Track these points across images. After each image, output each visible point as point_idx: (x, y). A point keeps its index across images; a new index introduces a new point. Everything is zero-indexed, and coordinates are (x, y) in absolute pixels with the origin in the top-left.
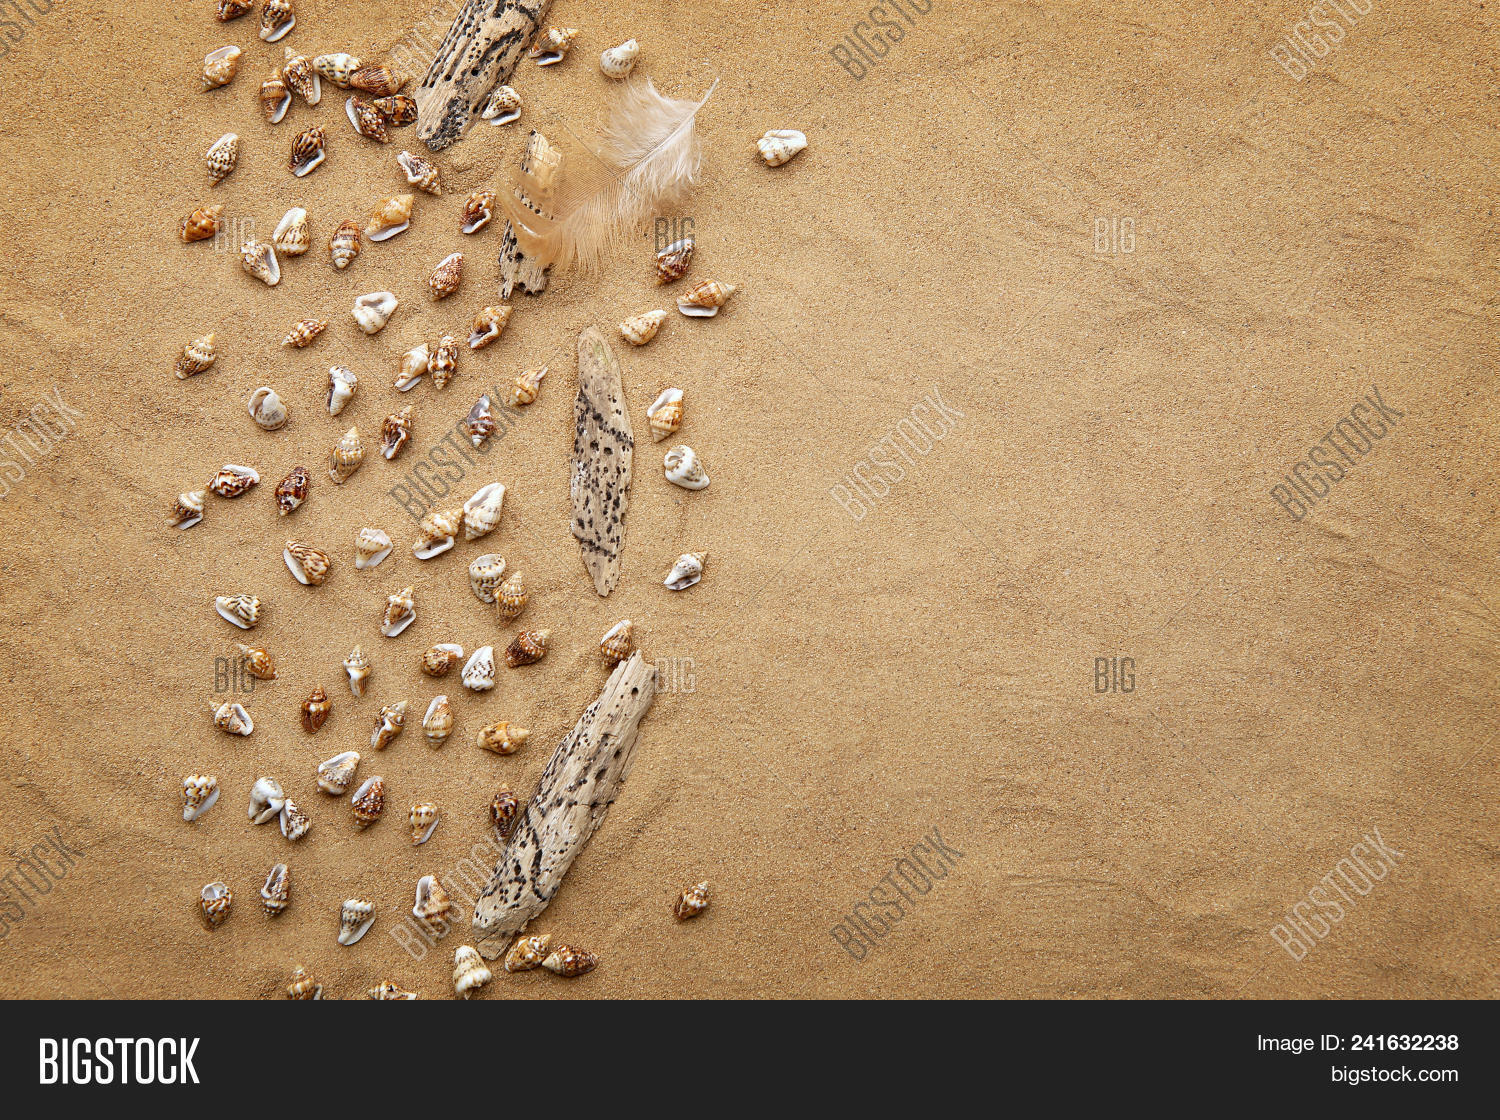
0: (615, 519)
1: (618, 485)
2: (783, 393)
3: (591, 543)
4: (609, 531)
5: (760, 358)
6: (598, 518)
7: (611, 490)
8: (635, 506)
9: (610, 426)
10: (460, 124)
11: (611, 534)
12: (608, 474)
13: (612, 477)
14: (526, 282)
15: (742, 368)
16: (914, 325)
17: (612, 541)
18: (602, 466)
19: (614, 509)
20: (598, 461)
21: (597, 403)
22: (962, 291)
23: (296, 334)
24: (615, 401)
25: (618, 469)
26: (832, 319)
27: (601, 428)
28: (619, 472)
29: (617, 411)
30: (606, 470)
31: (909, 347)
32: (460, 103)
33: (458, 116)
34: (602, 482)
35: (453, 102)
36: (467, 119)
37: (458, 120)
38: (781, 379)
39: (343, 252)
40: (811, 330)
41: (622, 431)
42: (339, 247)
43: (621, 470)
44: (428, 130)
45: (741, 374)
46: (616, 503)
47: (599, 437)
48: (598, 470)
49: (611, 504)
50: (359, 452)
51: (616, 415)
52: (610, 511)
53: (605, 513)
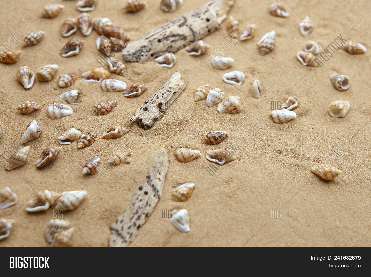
0: (135, 224)
1: (144, 210)
2: (242, 205)
3: (117, 231)
4: (129, 228)
5: (238, 187)
6: (126, 220)
7: (139, 210)
8: (147, 225)
9: (152, 183)
10: (142, 55)
11: (129, 230)
12: (141, 203)
13: (143, 205)
14: (143, 119)
15: (227, 189)
16: (318, 201)
17: (128, 233)
18: (140, 198)
19: (136, 219)
20: (139, 195)
21: (151, 171)
22: (348, 196)
23: (24, 105)
24: (160, 174)
25: (147, 203)
26: (279, 185)
27: (148, 182)
28: (147, 204)
29: (159, 179)
30: (141, 200)
31: (312, 210)
32: (147, 48)
33: (144, 52)
34: (137, 205)
35: (145, 47)
36: (146, 56)
37: (143, 53)
38: (244, 199)
39: (64, 79)
40: (267, 185)
41: (157, 188)
42: (64, 77)
43: (149, 205)
44: (128, 52)
45: (226, 191)
46: (139, 218)
47: (145, 185)
48: (137, 199)
49: (136, 216)
50: (25, 156)
51: (158, 180)
52: (134, 220)
53: (131, 219)
